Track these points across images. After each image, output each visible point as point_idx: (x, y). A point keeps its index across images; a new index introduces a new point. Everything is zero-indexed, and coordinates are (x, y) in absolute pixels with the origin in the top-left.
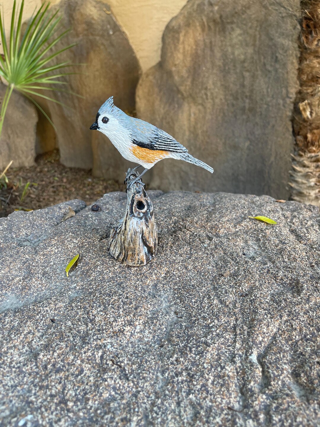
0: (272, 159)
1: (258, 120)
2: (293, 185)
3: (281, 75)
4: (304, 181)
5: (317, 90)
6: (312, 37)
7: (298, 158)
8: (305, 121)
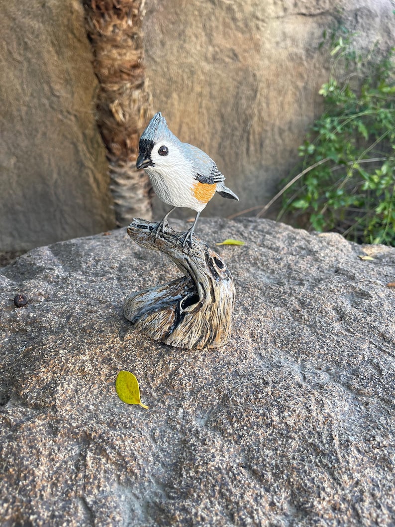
0: (55, 176)
1: (19, 127)
2: (120, 202)
3: (37, 67)
4: (132, 195)
5: (125, 88)
6: (106, 21)
7: (118, 170)
8: (119, 124)
